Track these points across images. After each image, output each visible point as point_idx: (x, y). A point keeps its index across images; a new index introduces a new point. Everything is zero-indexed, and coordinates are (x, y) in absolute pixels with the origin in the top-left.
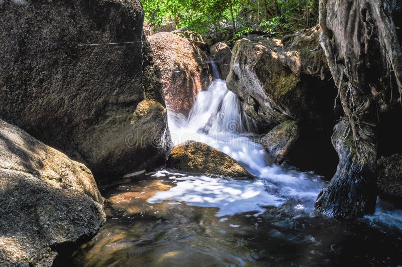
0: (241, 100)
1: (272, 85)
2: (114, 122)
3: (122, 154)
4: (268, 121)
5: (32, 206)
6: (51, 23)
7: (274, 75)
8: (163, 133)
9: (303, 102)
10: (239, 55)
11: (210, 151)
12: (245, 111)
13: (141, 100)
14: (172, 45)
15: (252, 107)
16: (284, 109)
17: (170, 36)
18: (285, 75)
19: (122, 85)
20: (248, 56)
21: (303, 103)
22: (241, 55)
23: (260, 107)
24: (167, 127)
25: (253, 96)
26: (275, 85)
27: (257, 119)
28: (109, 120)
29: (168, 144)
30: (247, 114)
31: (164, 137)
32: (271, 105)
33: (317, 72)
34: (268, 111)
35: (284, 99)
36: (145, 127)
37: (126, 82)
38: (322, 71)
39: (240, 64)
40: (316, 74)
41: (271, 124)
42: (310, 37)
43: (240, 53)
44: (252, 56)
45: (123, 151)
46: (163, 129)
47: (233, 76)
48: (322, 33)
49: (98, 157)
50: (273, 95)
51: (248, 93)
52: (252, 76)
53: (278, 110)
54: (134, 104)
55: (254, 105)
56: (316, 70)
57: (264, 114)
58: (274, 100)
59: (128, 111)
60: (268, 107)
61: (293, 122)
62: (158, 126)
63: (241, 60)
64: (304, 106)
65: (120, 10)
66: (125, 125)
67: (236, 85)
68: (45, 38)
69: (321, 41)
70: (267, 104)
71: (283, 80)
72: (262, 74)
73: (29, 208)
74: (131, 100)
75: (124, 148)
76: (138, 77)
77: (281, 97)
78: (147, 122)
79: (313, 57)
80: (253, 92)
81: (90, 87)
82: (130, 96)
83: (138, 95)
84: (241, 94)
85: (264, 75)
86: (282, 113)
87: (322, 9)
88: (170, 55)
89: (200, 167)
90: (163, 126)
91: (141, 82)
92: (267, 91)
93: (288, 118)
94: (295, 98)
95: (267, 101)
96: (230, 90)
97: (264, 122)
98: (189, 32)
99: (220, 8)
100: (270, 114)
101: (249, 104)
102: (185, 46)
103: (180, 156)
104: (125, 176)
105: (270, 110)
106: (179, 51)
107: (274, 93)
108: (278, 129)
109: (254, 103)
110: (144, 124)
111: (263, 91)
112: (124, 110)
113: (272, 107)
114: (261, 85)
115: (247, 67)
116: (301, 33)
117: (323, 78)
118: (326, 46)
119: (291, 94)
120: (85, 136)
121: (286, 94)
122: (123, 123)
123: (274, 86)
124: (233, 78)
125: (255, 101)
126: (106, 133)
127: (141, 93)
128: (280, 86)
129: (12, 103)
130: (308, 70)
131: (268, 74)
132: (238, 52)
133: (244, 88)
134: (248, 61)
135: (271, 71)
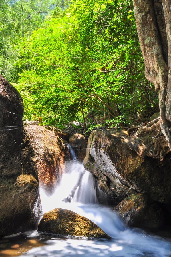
0: (95, 178)
1: (122, 165)
3: (3, 218)
4: (117, 195)
7: (123, 157)
8: (36, 201)
9: (147, 178)
10: (95, 141)
11: (75, 216)
12: (99, 187)
13: (19, 174)
14: (40, 135)
15: (105, 183)
16: (132, 184)
17: (39, 128)
18: (132, 157)
19: (6, 162)
20: (102, 142)
21: (146, 180)
22: (96, 142)
23: (111, 183)
24: (39, 197)
25: (106, 174)
26: (124, 164)
27: (109, 193)
29: (39, 211)
30: (100, 189)
31: (36, 205)
32: (121, 181)
33: (157, 154)
34: (118, 186)
35: (131, 176)
36: (22, 196)
37: (8, 159)
38: (161, 154)
39: (96, 148)
40: (156, 156)
41: (120, 197)
42: (150, 128)
43: (95, 140)
44: (105, 142)
45: (4, 215)
46: (36, 198)
47: (89, 159)
48: (162, 123)
50: (123, 173)
51: (101, 172)
52: (106, 157)
53: (126, 185)
54: (14, 177)
55: (107, 182)
56: (156, 153)
57: (115, 188)
58: (124, 176)
59: (10, 183)
60: (118, 183)
61: (140, 195)
62: (33, 196)
63: (96, 145)
64: (148, 182)
65: (6, 103)
66: (7, 194)
67: (92, 166)
69: (162, 129)
70: (118, 181)
71: (130, 161)
72: (114, 156)
74: (12, 174)
75: (4, 213)
76: (18, 155)
77: (129, 174)
78: (24, 192)
79: (154, 144)
80: (106, 171)
82: (11, 171)
83: (17, 170)
84: (96, 173)
85: (115, 157)
86: (130, 188)
87: (162, 105)
88: (38, 143)
89: (67, 230)
90: (37, 195)
91: (20, 159)
92: (118, 170)
93: (135, 192)
94: (140, 175)
95: (117, 177)
96: (87, 170)
97: (115, 195)
98: (52, 127)
99: (73, 110)
100: (119, 189)
101: (103, 181)
102: (51, 136)
103: (50, 221)
104: (5, 237)
105: (120, 185)
106: (46, 140)
107: (123, 171)
108: (128, 200)
109: (107, 180)
110: (22, 193)
111: (114, 170)
112: (6, 181)
113: (121, 183)
114: (113, 165)
115: (102, 151)
116: (143, 125)
117: (162, 160)
118: (166, 133)
119: (137, 172)
121: (133, 172)
122: (5, 193)
123: (123, 166)
124: (90, 160)
125: (108, 178)
127: (19, 169)
128: (128, 165)
130: (150, 153)
131: (119, 156)
132: (94, 140)
133: (99, 168)
134: (102, 146)
135: (121, 154)
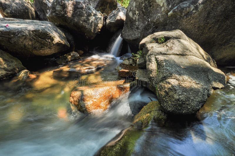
2: (231, 46)
5: (206, 72)
6: (222, 5)
28: (230, 45)
49: (219, 58)
68: (218, 11)
73: (205, 72)
81: (227, 31)
120: (217, 50)
126: (226, 50)
129: (197, 35)
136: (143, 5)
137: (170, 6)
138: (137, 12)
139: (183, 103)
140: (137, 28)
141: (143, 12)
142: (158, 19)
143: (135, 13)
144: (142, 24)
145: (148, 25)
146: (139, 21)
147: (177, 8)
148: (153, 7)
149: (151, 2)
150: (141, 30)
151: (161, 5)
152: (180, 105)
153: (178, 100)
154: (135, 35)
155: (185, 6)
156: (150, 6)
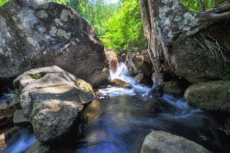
12: (130, 71)
13: (104, 68)
17: (111, 52)
19: (99, 64)
28: (96, 73)
29: (110, 79)
33: (148, 61)
41: (136, 74)
42: (146, 52)
44: (131, 57)
46: (109, 75)
48: (149, 51)
49: (93, 82)
50: (137, 67)
53: (138, 70)
59: (100, 71)
66: (100, 74)
68: (80, 53)
70: (135, 69)
71: (139, 63)
72: (134, 61)
74: (101, 68)
76: (103, 62)
78: (105, 73)
79: (147, 57)
84: (129, 66)
88: (111, 57)
89: (118, 85)
93: (141, 72)
98: (116, 51)
102: (115, 54)
103: (113, 82)
114: (134, 64)
115: (130, 60)
118: (150, 54)
120: (90, 77)
121: (140, 66)
124: (127, 63)
125: (132, 68)
126: (95, 76)
132: (128, 56)
136: (15, 43)
137: (43, 47)
138: (9, 49)
139: (57, 126)
140: (13, 65)
141: (16, 50)
142: (35, 57)
143: (7, 50)
144: (18, 61)
145: (25, 62)
146: (13, 57)
147: (50, 49)
148: (27, 46)
149: (23, 42)
150: (18, 67)
151: (35, 46)
152: (55, 130)
153: (52, 126)
154: (12, 72)
155: (55, 48)
156: (24, 45)
